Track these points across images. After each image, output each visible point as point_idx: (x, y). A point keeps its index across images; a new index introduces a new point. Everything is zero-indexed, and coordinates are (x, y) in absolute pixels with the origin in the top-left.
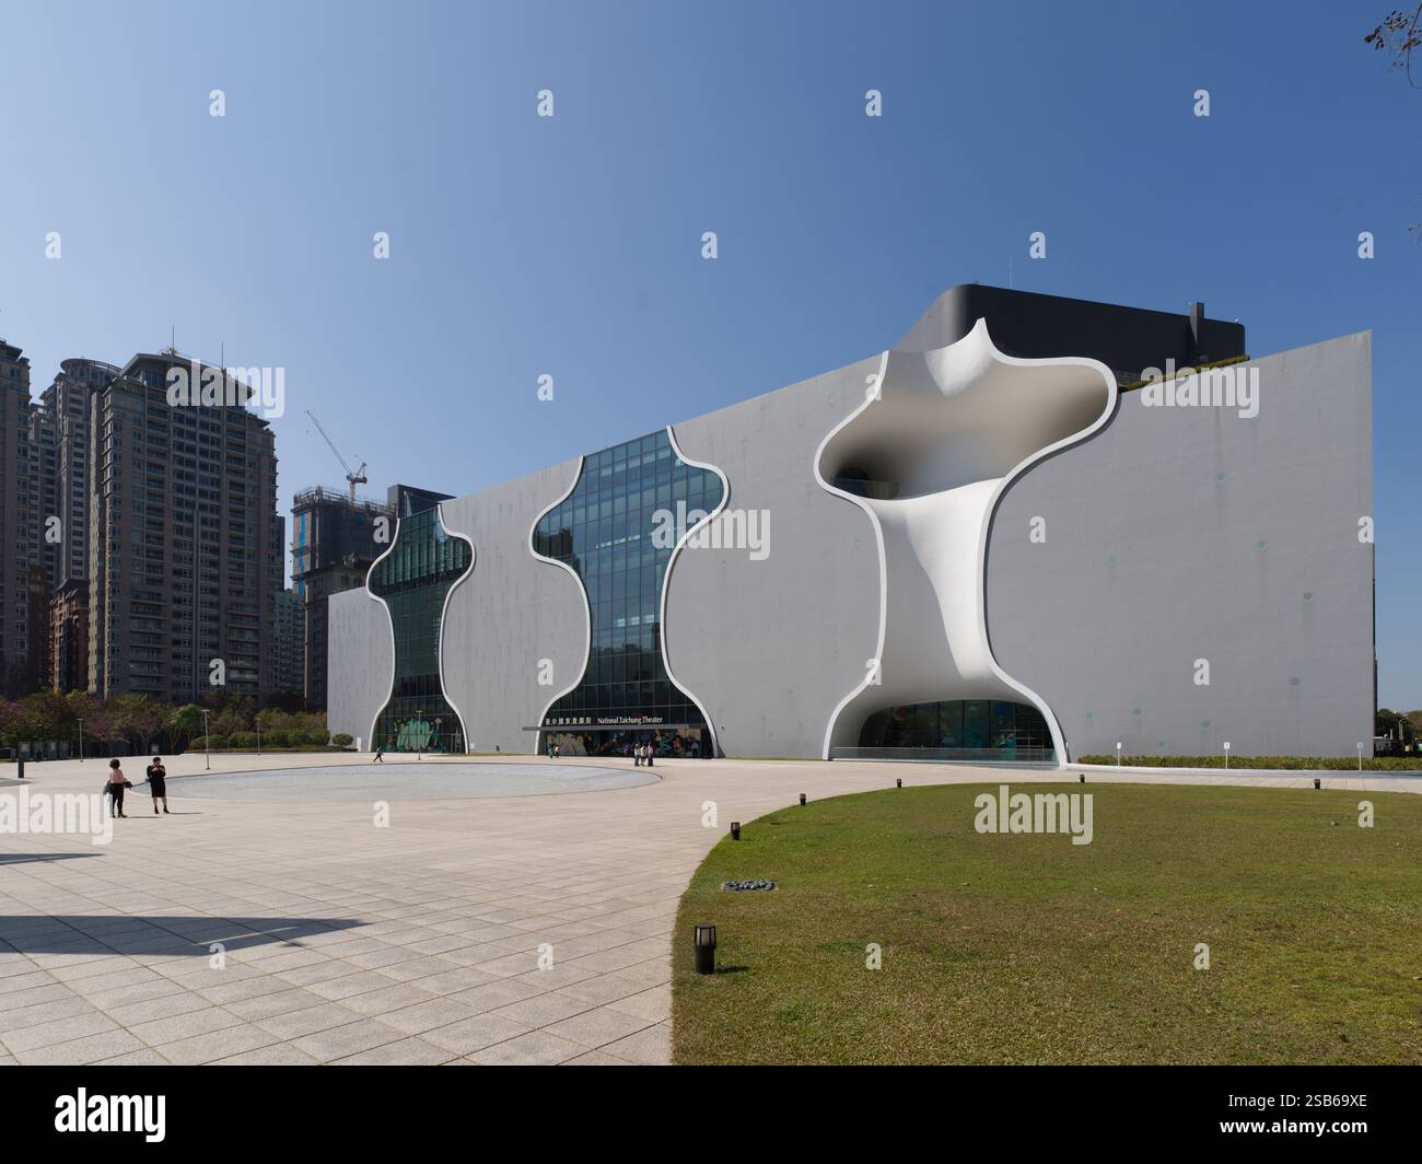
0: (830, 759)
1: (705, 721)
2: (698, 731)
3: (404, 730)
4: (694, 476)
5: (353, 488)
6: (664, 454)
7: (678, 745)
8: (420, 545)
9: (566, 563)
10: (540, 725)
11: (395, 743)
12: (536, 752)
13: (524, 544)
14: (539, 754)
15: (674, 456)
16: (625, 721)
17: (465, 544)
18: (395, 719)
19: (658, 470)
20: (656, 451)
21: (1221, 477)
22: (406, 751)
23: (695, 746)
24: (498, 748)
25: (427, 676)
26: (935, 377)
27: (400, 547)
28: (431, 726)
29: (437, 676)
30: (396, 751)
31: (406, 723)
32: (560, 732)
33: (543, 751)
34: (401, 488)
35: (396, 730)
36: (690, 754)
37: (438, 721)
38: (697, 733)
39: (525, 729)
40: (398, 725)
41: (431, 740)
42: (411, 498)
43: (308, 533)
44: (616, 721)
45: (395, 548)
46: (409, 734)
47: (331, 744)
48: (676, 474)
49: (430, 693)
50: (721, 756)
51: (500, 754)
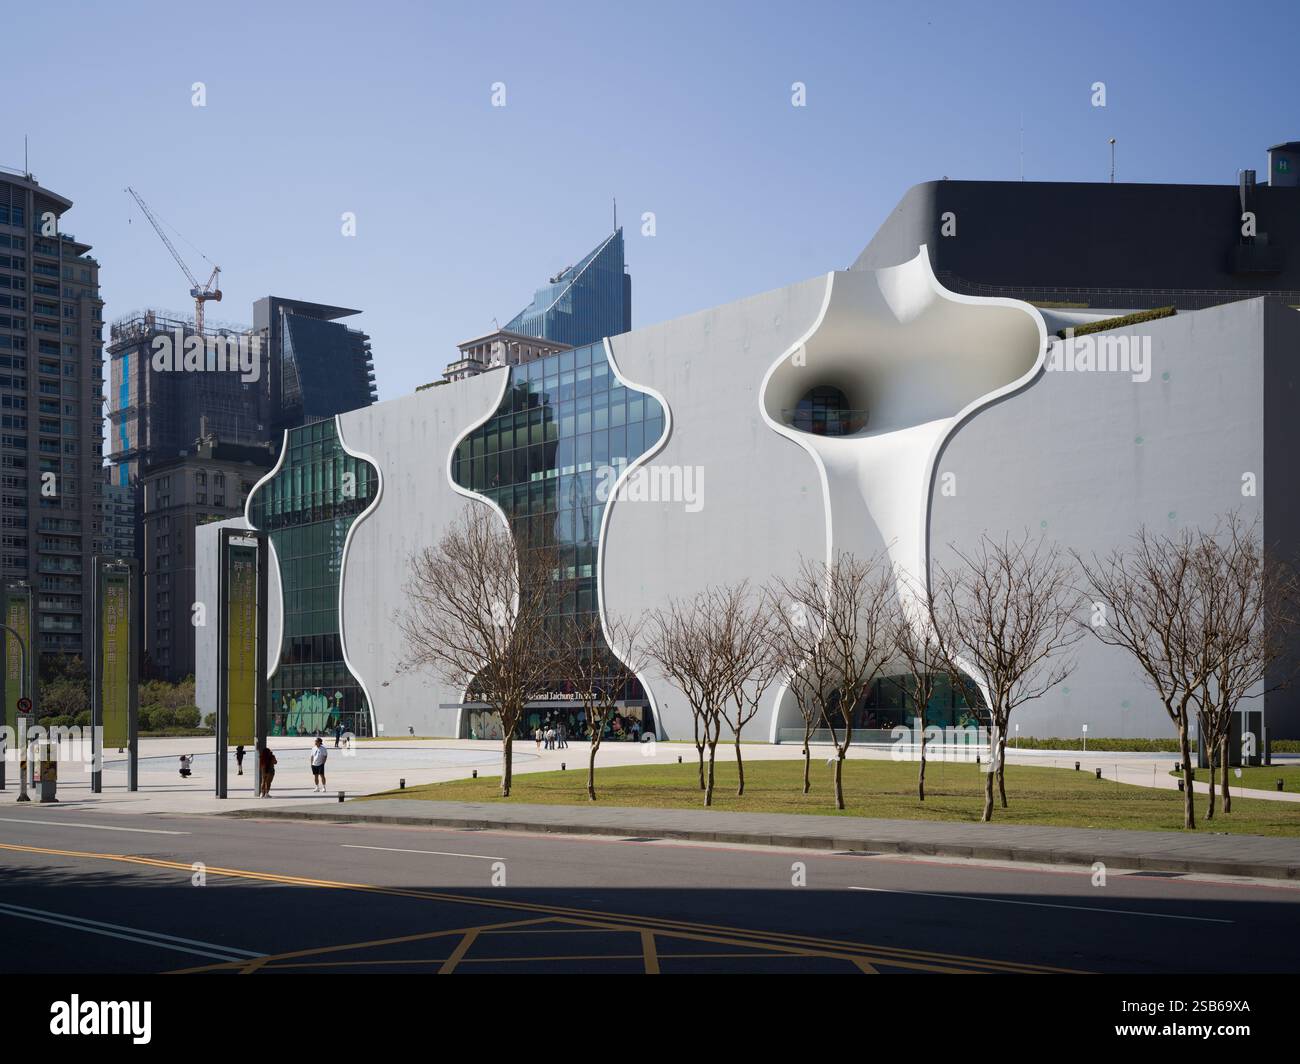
0: (778, 743)
1: (646, 698)
2: (639, 710)
3: (296, 706)
4: (633, 399)
5: (200, 308)
6: (600, 371)
7: (619, 726)
8: (313, 466)
9: (491, 498)
10: (461, 701)
11: (284, 724)
12: (457, 736)
13: (441, 471)
14: (461, 738)
15: (610, 376)
16: (556, 697)
17: (369, 466)
18: (283, 693)
19: (595, 391)
20: (592, 366)
21: (1138, 440)
22: (298, 735)
23: (636, 727)
24: (412, 730)
25: (324, 636)
26: (888, 300)
27: (288, 468)
28: (329, 703)
29: (337, 637)
30: (285, 734)
31: (298, 698)
32: (485, 710)
33: (466, 734)
34: (275, 302)
35: (285, 707)
36: (631, 736)
37: (339, 695)
38: (638, 713)
39: (442, 706)
40: (289, 700)
41: (330, 720)
42: (290, 318)
43: (134, 386)
44: (546, 697)
45: (281, 467)
46: (301, 713)
47: (202, 725)
48: (615, 396)
49: (327, 658)
50: (664, 739)
51: (414, 738)
